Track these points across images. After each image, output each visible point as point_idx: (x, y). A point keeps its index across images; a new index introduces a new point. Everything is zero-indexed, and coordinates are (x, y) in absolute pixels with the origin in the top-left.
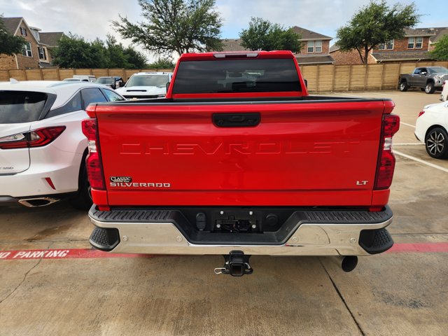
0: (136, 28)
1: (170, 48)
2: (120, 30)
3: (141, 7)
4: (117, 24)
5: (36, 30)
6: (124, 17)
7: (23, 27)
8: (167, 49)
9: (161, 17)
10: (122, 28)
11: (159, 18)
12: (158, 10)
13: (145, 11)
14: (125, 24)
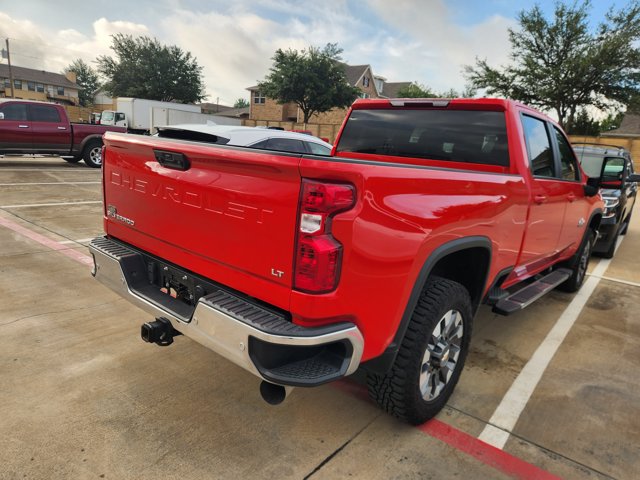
0: (496, 74)
1: (547, 103)
2: (473, 78)
3: (511, 44)
4: (470, 70)
5: (381, 80)
6: (482, 60)
7: (368, 76)
8: (541, 105)
9: (542, 57)
10: (476, 75)
11: (538, 58)
12: (538, 46)
13: (517, 49)
14: (481, 70)
